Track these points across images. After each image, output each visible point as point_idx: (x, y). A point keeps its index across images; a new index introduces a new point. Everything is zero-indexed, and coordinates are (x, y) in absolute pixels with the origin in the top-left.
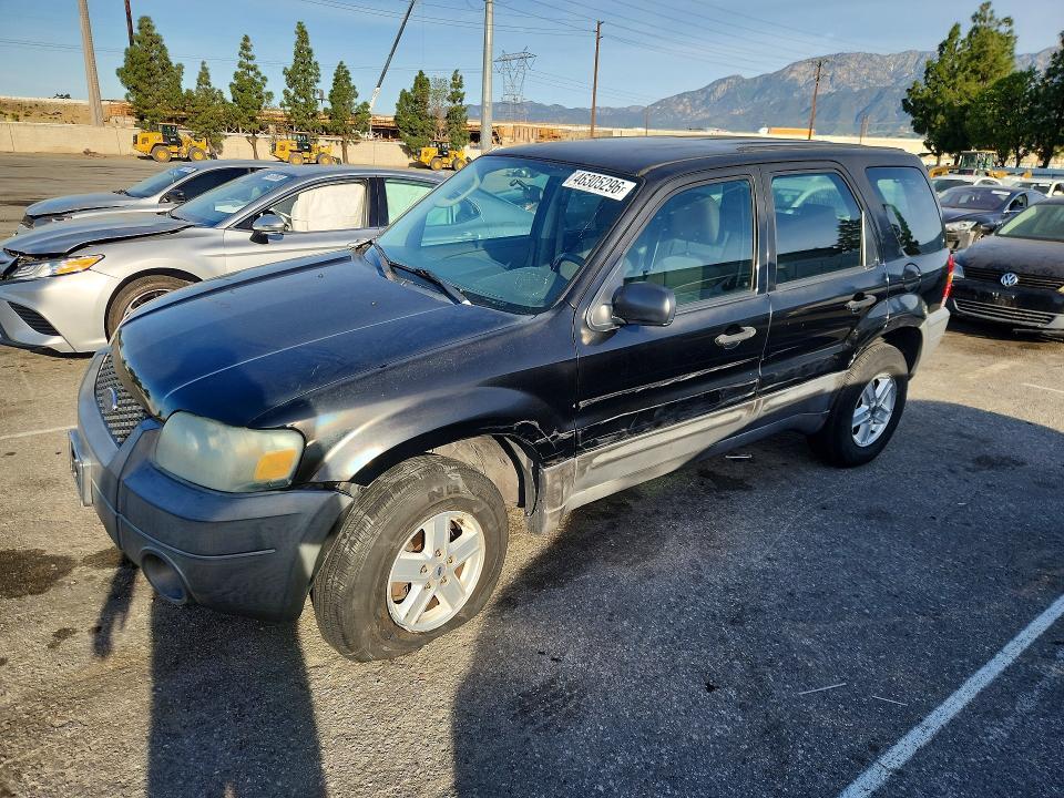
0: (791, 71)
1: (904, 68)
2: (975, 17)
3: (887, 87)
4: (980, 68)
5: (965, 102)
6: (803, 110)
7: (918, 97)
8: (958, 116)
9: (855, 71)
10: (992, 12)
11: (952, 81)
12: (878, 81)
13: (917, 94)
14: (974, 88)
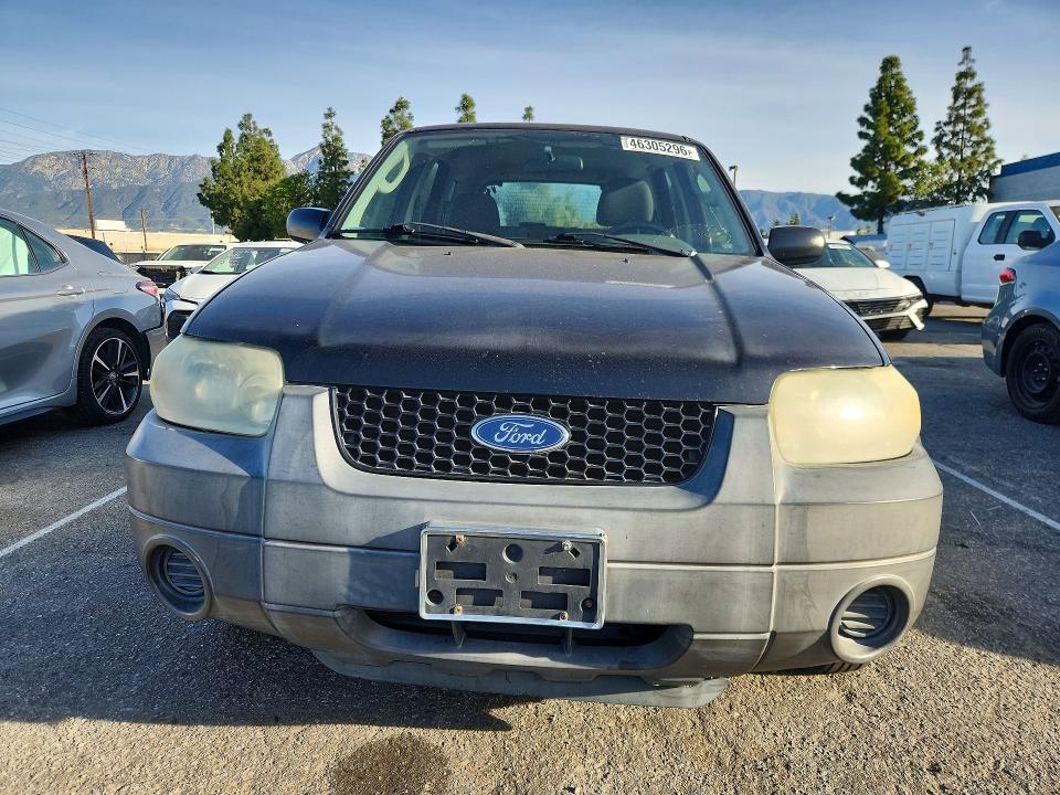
0: (34, 163)
1: (158, 169)
2: (241, 126)
3: (146, 187)
4: (262, 168)
5: (257, 197)
6: (59, 205)
7: (211, 192)
8: (255, 210)
9: (107, 168)
10: (254, 123)
11: (238, 179)
12: (136, 180)
13: (210, 189)
14: (262, 186)
